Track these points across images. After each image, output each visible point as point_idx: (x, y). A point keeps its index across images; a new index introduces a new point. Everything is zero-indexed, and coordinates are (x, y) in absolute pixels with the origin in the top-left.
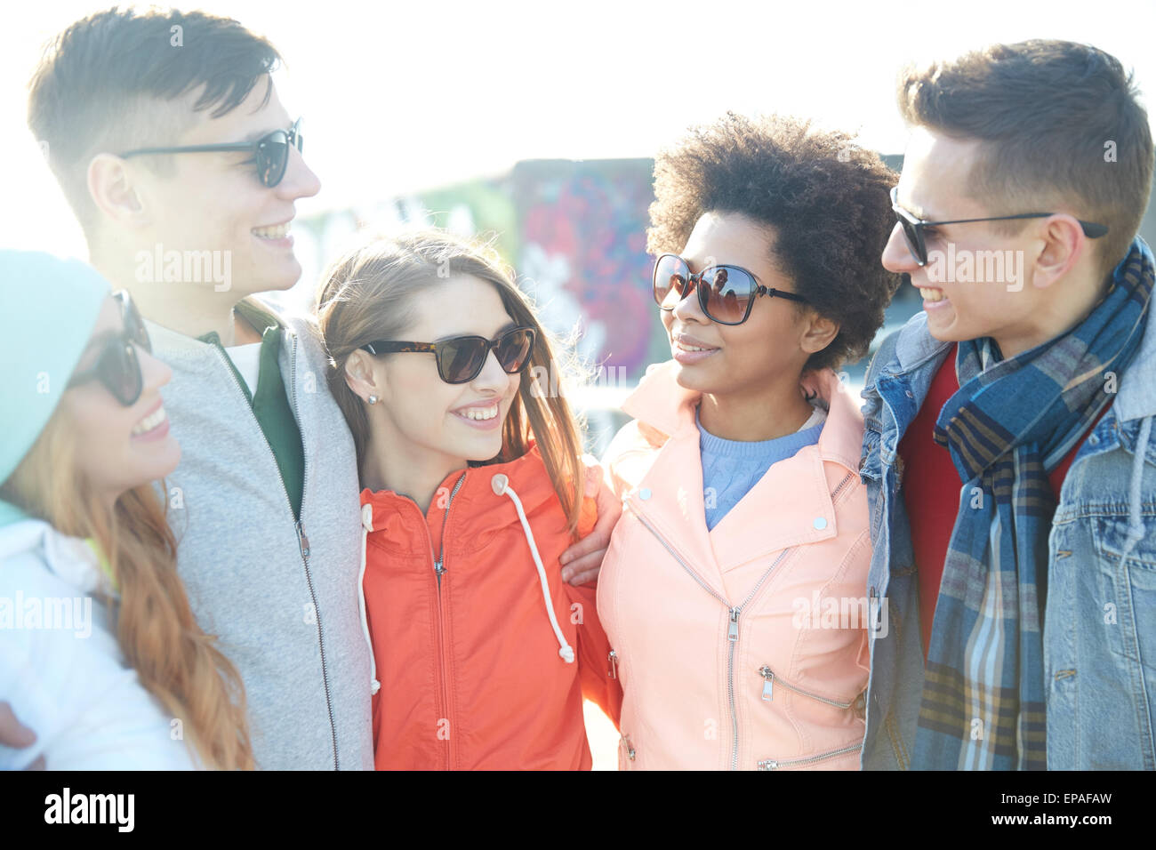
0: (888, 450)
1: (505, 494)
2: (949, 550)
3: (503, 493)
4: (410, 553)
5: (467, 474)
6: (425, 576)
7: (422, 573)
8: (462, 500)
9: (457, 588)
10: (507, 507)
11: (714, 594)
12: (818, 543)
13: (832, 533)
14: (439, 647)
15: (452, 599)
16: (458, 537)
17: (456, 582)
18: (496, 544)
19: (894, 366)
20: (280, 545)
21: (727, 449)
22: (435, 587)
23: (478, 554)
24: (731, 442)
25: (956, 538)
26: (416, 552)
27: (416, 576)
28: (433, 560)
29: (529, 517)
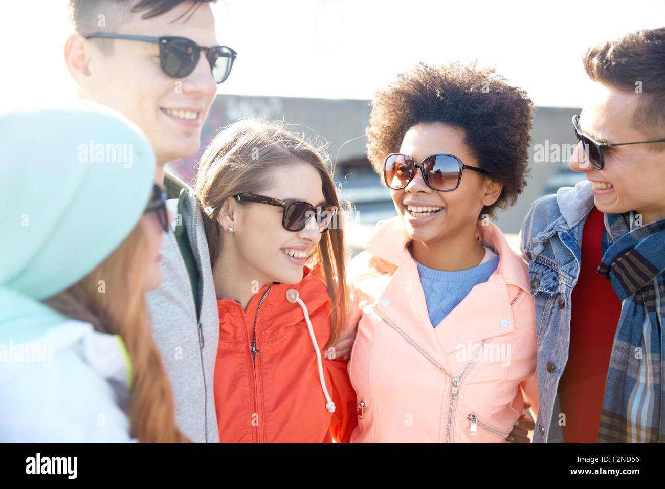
0: (572, 278)
1: (297, 303)
2: (615, 341)
3: (295, 301)
4: (234, 340)
5: (271, 288)
6: (244, 355)
7: (242, 353)
8: (268, 305)
9: (265, 364)
10: (297, 311)
11: (440, 368)
12: (504, 335)
13: (511, 329)
14: (255, 402)
15: (262, 371)
16: (265, 330)
17: (265, 359)
18: (289, 335)
19: (563, 224)
20: (190, 341)
21: (438, 276)
22: (251, 363)
23: (278, 342)
24: (440, 271)
25: (620, 333)
26: (238, 339)
27: (239, 355)
28: (250, 345)
29: (310, 317)
